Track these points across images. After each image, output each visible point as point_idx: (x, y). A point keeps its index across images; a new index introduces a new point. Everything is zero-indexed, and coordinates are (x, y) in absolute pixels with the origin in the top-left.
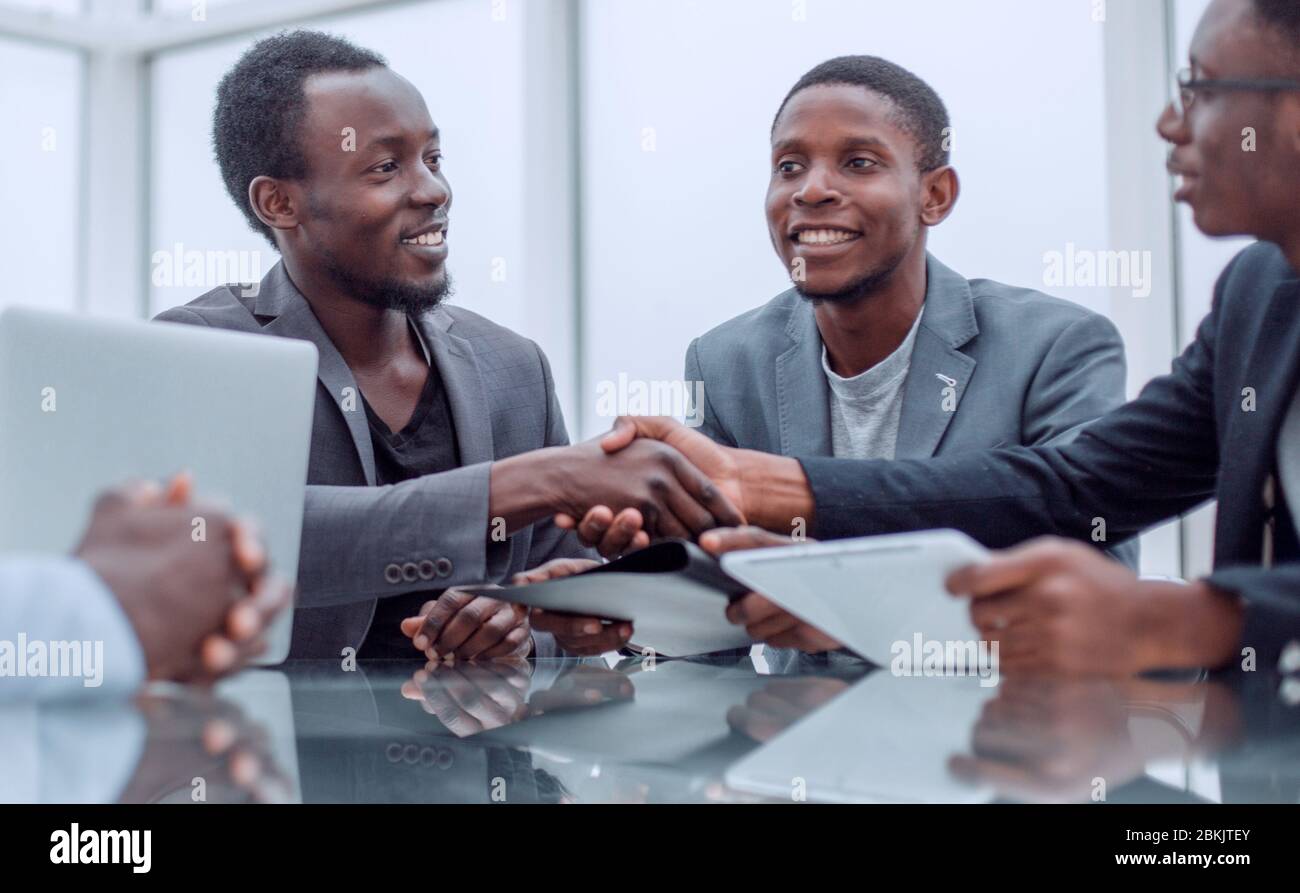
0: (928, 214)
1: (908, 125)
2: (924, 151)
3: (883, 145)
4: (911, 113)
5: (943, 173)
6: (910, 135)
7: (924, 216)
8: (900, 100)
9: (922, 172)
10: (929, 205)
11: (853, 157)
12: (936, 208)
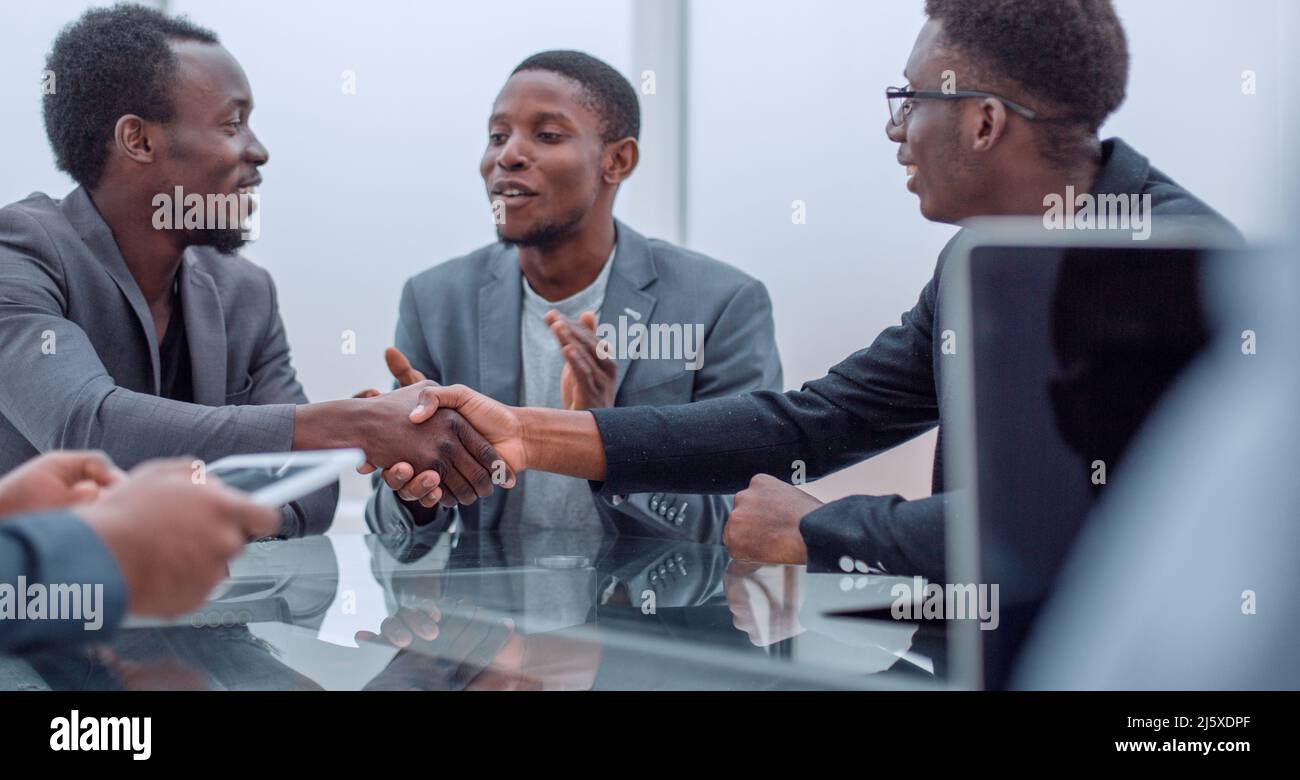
0: (611, 176)
1: (592, 104)
2: (608, 126)
3: (569, 121)
4: (596, 95)
5: (627, 143)
6: (594, 112)
7: (607, 178)
8: (588, 84)
9: (605, 142)
10: (612, 168)
11: (543, 129)
12: (617, 171)
